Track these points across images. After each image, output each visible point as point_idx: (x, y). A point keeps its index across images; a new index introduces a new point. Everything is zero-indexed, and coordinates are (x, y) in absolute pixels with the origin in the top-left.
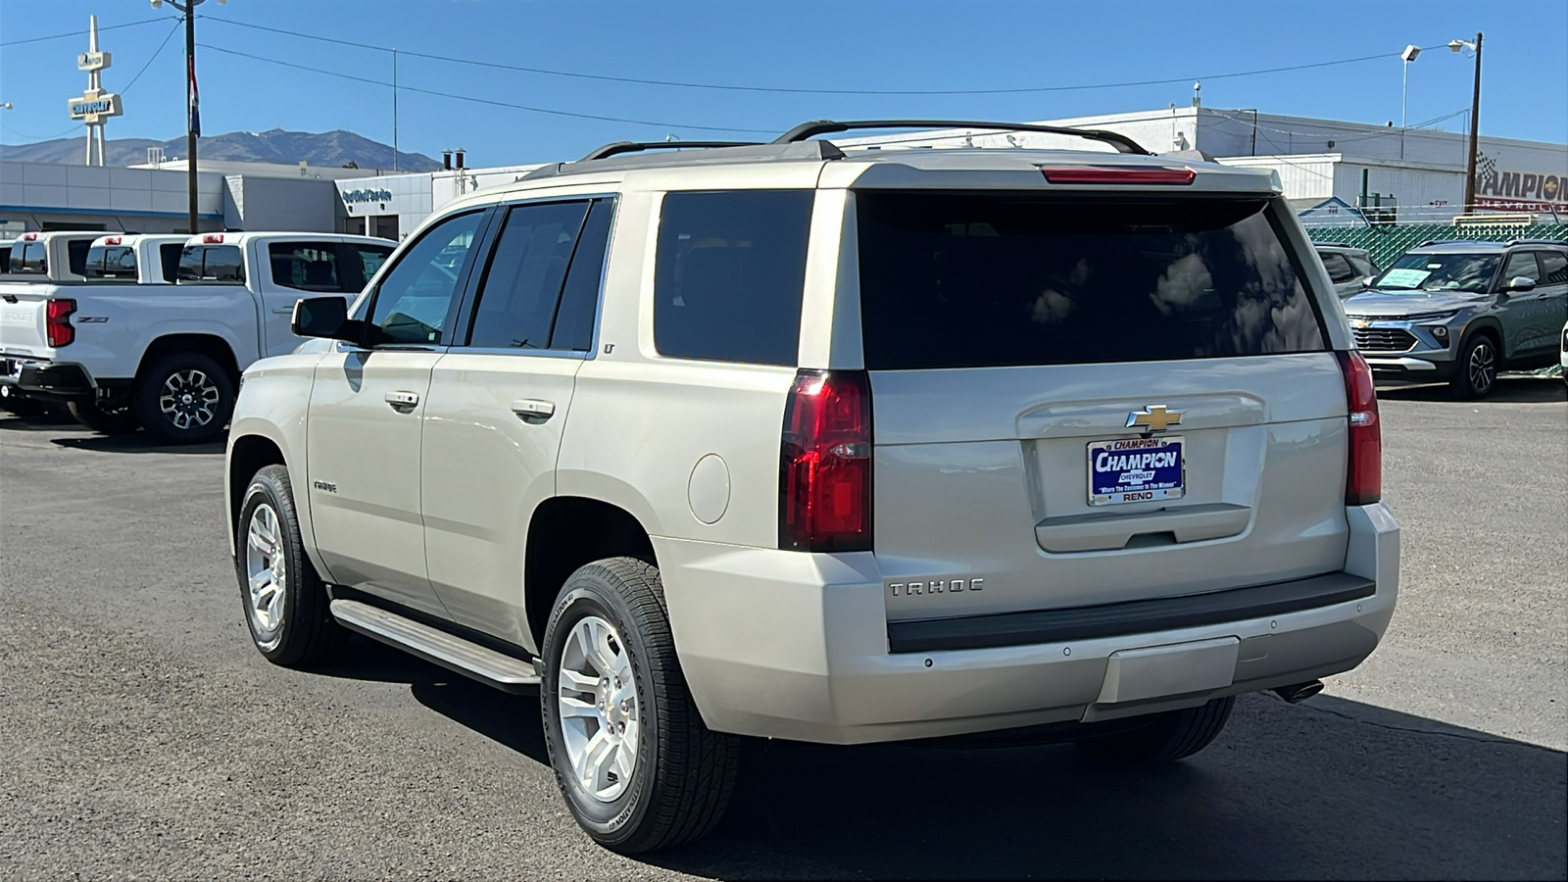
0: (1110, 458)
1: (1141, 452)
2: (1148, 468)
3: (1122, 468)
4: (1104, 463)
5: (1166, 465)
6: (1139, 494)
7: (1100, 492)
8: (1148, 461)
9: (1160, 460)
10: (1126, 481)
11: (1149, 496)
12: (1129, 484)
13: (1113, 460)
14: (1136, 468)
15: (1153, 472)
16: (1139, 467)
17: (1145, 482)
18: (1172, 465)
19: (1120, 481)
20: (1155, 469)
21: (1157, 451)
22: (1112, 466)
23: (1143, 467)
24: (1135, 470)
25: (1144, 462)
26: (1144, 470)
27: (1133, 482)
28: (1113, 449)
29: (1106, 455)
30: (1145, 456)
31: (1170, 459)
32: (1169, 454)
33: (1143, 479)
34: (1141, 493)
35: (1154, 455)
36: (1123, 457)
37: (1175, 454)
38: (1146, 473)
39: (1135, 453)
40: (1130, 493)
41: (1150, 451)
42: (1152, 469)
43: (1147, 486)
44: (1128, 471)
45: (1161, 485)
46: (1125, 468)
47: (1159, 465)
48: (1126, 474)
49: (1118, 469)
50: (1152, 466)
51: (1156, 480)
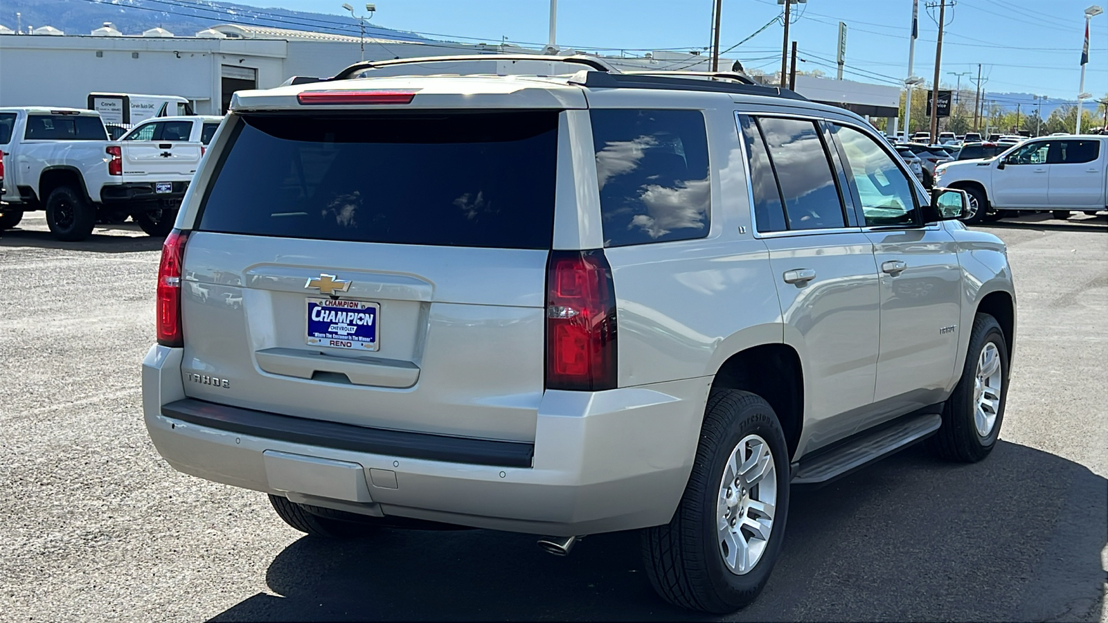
0: (323, 311)
1: (347, 311)
2: (351, 323)
3: (331, 320)
4: (318, 314)
5: (365, 324)
6: (342, 342)
7: (314, 336)
8: (352, 318)
9: (361, 319)
10: (334, 330)
11: (349, 345)
12: (336, 333)
13: (325, 313)
14: (343, 322)
15: (355, 328)
16: (345, 321)
17: (348, 334)
18: (370, 324)
19: (330, 330)
20: (357, 325)
21: (359, 312)
22: (324, 317)
23: (348, 322)
24: (342, 324)
25: (349, 318)
26: (348, 325)
27: (340, 332)
28: (324, 305)
29: (320, 308)
30: (349, 314)
31: (368, 320)
32: (367, 315)
33: (347, 331)
34: (343, 341)
35: (356, 314)
36: (333, 313)
37: (372, 316)
38: (350, 327)
39: (342, 310)
40: (335, 340)
41: (354, 311)
42: (354, 325)
43: (350, 337)
44: (337, 324)
45: (360, 338)
46: (334, 321)
47: (360, 323)
48: (335, 326)
49: (329, 321)
50: (354, 323)
51: (357, 334)
